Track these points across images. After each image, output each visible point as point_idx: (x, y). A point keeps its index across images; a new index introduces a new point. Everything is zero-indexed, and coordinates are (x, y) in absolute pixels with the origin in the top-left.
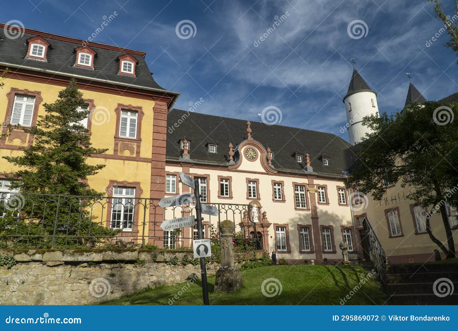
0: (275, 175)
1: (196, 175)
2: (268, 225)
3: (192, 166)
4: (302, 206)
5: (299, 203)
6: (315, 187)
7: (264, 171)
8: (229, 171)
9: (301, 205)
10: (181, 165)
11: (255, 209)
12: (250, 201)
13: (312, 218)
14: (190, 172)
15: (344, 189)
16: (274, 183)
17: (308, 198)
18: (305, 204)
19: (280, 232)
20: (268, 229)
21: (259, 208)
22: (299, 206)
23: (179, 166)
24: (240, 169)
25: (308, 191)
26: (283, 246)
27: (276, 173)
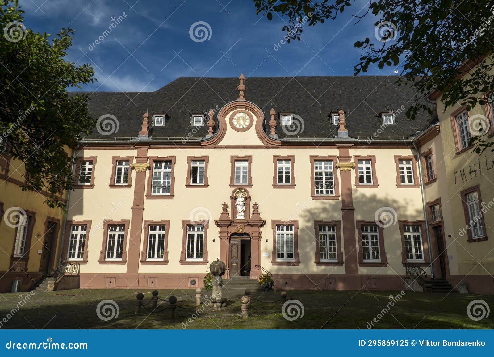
0: (278, 148)
1: (155, 159)
2: (263, 224)
3: (150, 146)
4: (327, 192)
5: (322, 187)
6: (352, 161)
7: (260, 143)
8: (204, 148)
9: (324, 190)
10: (134, 146)
11: (240, 201)
12: (234, 189)
13: (342, 210)
14: (148, 155)
15: (411, 160)
16: (278, 159)
17: (337, 178)
18: (332, 188)
19: (285, 233)
20: (262, 229)
21: (248, 199)
22: (322, 192)
23: (132, 149)
24: (222, 143)
25: (337, 168)
26: (288, 254)
27: (280, 144)
